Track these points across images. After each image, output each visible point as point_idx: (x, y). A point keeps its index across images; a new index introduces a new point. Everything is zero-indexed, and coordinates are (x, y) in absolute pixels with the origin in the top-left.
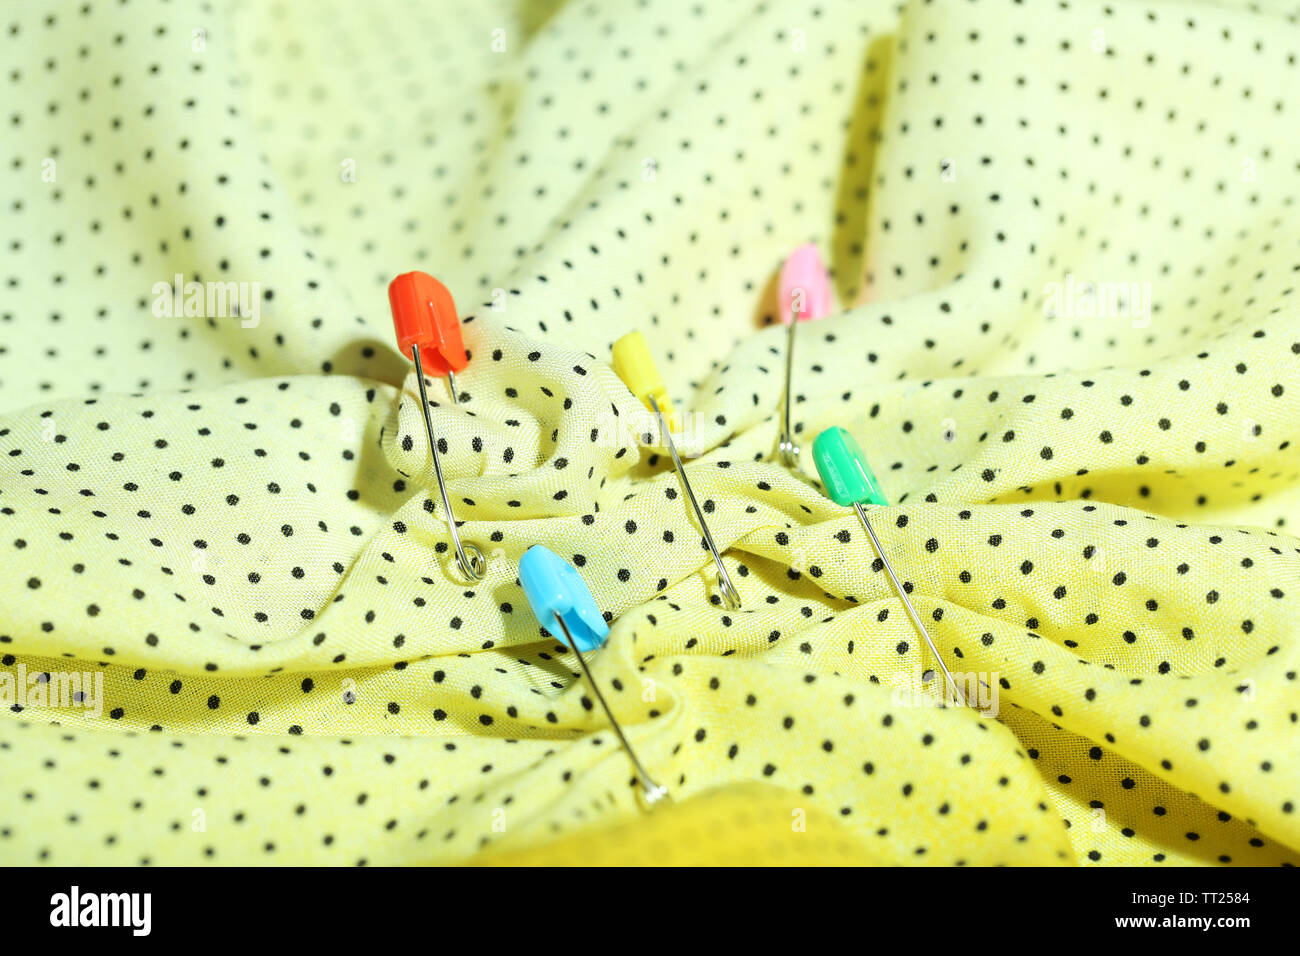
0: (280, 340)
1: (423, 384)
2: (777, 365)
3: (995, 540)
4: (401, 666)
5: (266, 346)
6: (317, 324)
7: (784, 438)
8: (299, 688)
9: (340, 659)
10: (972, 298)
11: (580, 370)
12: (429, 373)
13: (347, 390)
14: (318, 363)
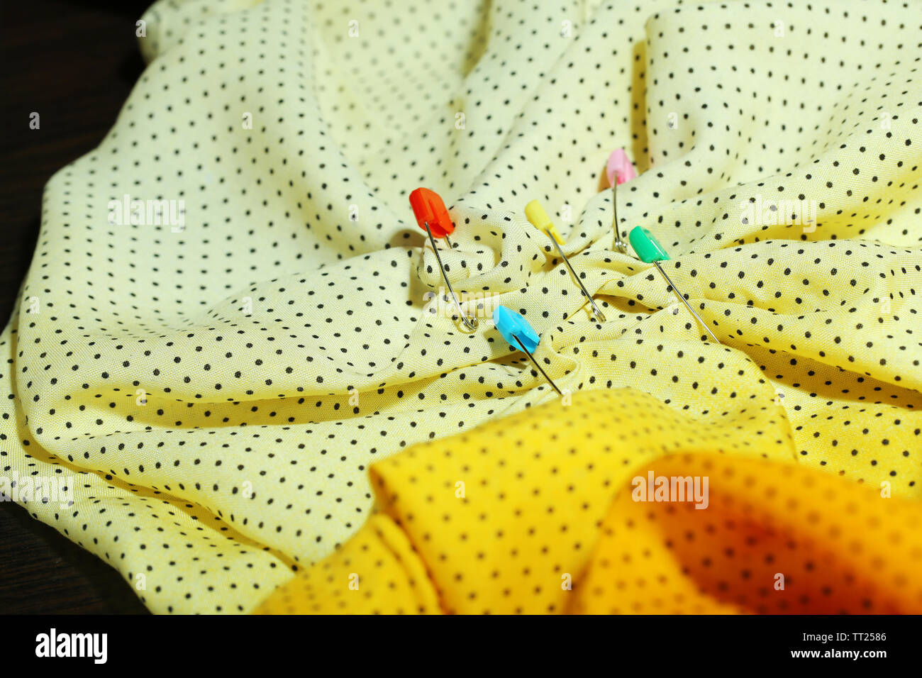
0: (363, 238)
1: (433, 242)
2: (609, 206)
3: (724, 265)
4: (444, 375)
5: (357, 243)
6: (379, 226)
7: (617, 239)
8: (396, 396)
9: (412, 375)
10: (701, 157)
11: (507, 219)
12: (436, 237)
13: (398, 254)
14: (383, 246)
